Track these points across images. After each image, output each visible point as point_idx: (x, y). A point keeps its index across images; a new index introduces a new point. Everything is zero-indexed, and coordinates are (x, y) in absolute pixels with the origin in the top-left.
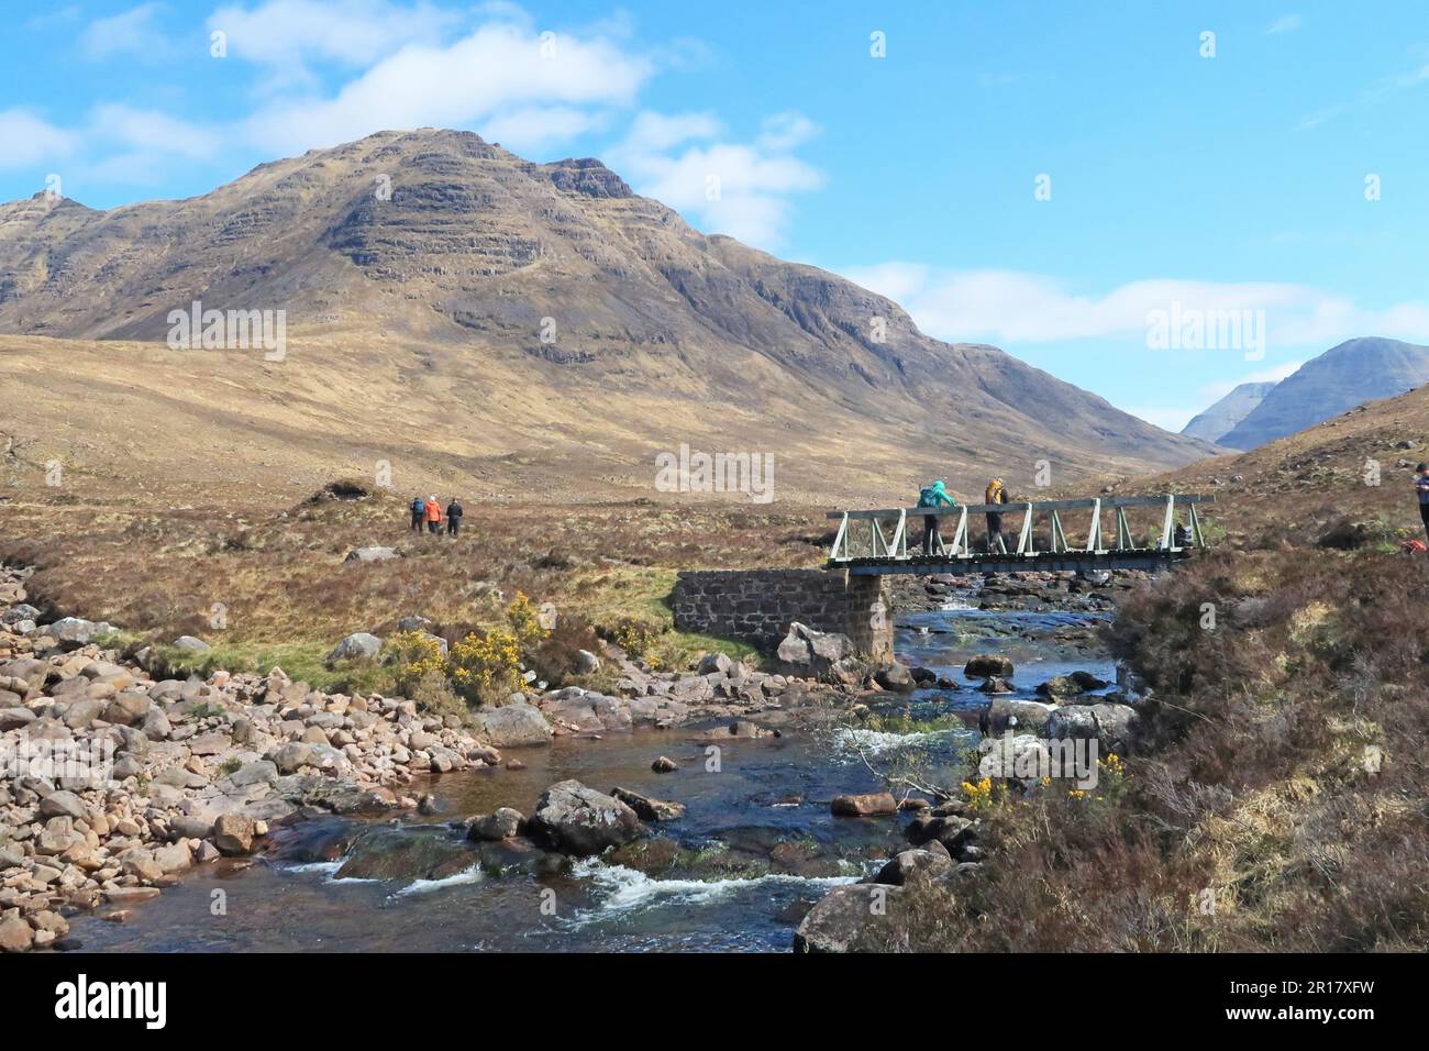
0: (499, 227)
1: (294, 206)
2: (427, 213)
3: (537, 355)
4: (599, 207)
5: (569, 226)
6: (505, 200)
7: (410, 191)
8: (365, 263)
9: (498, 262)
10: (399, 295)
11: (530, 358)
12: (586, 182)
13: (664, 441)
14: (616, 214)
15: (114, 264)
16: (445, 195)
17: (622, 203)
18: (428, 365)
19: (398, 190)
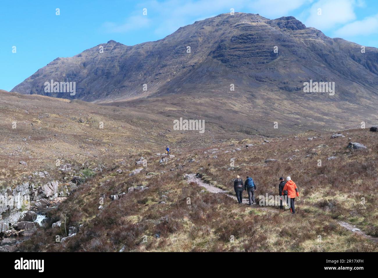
0: (266, 47)
1: (197, 43)
2: (243, 44)
3: (283, 89)
4: (294, 33)
5: (287, 43)
6: (267, 37)
7: (237, 37)
8: (225, 62)
9: (267, 59)
10: (237, 72)
11: (281, 91)
12: (289, 25)
13: (329, 116)
14: (301, 35)
15: (142, 65)
16: (248, 38)
17: (302, 31)
18: (253, 95)
19: (233, 37)
